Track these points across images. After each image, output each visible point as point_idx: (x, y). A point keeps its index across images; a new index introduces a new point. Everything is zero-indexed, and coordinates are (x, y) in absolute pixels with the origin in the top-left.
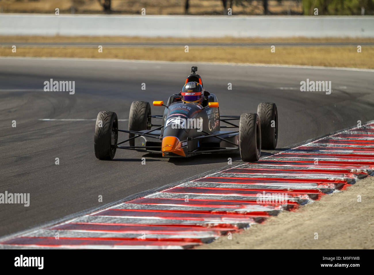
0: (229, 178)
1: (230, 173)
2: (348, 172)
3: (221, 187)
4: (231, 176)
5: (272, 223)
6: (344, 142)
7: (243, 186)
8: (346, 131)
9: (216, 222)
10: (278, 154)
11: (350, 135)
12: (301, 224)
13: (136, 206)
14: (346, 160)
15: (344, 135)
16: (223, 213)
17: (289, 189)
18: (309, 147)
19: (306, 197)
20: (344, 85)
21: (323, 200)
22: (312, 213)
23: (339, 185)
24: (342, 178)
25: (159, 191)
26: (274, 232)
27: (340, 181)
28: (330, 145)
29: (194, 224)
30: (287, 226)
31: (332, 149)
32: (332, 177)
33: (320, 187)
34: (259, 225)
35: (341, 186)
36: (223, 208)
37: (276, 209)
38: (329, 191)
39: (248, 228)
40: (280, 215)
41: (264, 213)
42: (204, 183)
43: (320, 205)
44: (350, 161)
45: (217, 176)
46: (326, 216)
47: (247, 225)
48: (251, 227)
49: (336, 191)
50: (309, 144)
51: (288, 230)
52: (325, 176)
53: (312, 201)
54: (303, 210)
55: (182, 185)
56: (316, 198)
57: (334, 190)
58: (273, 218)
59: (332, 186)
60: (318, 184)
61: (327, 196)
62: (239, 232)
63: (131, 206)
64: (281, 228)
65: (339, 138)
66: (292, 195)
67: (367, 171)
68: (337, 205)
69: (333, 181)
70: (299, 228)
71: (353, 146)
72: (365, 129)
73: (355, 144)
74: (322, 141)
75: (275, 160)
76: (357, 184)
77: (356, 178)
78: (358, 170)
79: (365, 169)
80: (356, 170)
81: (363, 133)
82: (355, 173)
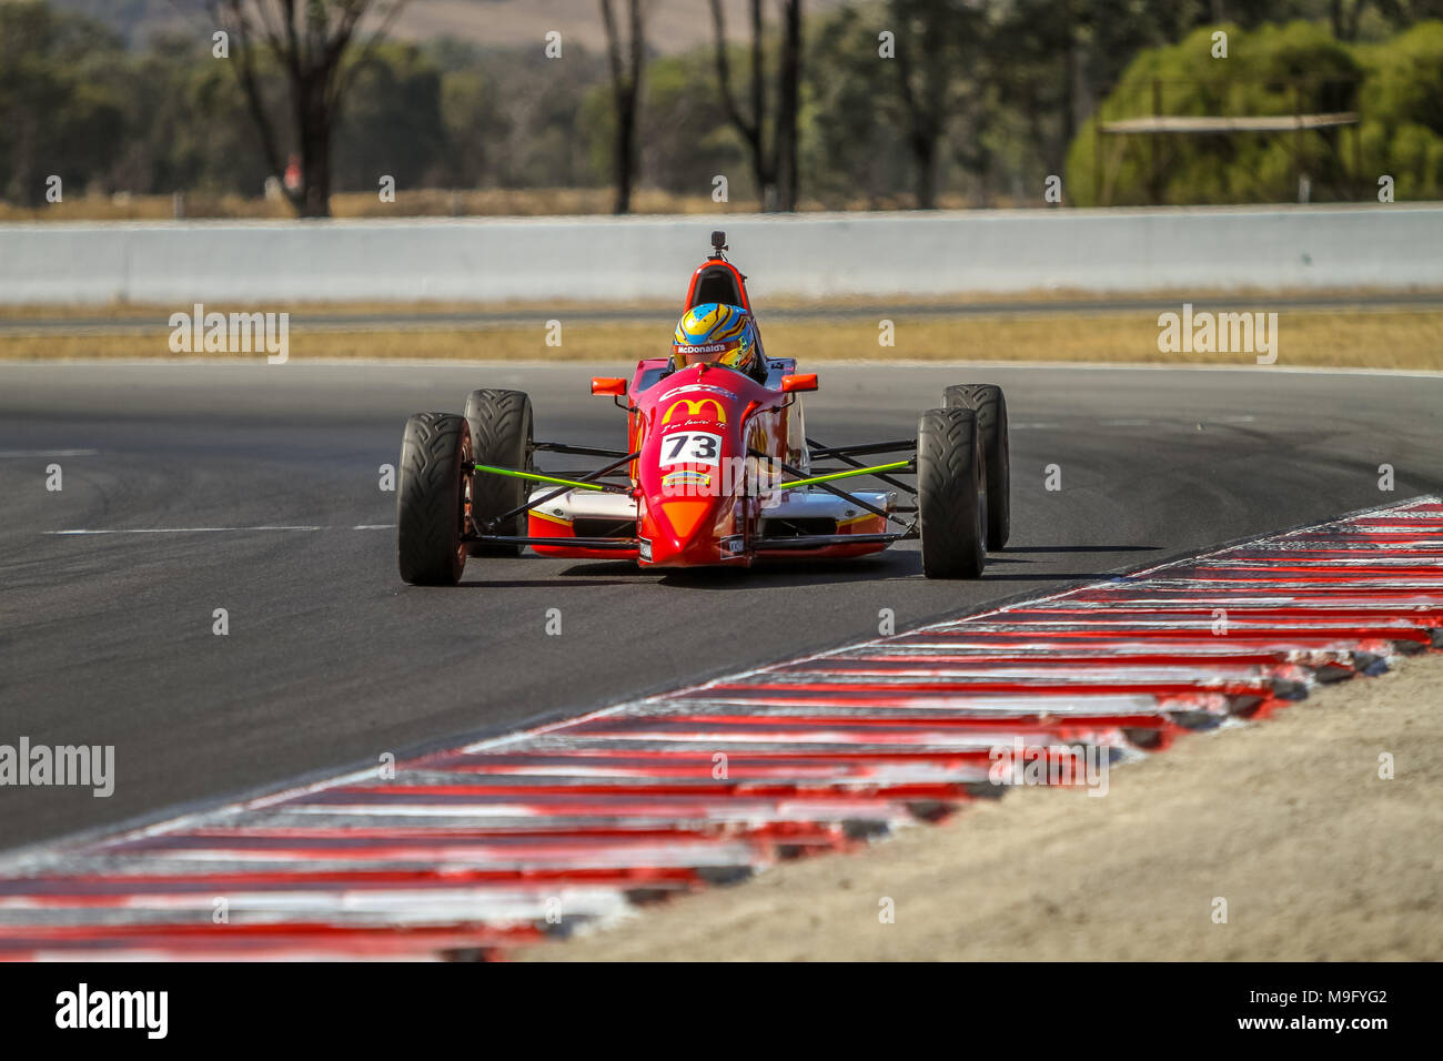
0: (806, 688)
1: (807, 674)
2: (1276, 660)
3: (773, 713)
4: (810, 680)
5: (982, 823)
6: (1256, 575)
7: (863, 709)
8: (1260, 542)
9: (758, 817)
10: (995, 613)
11: (1277, 554)
12: (1099, 825)
13: (432, 778)
14: (1266, 626)
15: (1256, 555)
16: (787, 792)
17: (1043, 716)
18: (1117, 591)
19: (1115, 739)
20: (1248, 413)
21: (1182, 749)
22: (1139, 790)
23: (1243, 702)
24: (1255, 678)
25: (526, 728)
26: (992, 852)
27: (1246, 691)
28: (1198, 584)
29: (668, 828)
30: (1040, 833)
31: (1207, 594)
32: (1213, 677)
33: (1168, 706)
34: (929, 831)
35: (1249, 704)
36: (784, 775)
38: (1205, 722)
39: (885, 841)
40: (1011, 799)
41: (951, 790)
42: (704, 702)
43: (1170, 766)
44: (1281, 628)
45: (754, 683)
46: (1197, 799)
47: (879, 828)
48: (898, 837)
49: (1232, 723)
51: (1047, 841)
52: (1185, 675)
53: (1136, 755)
55: (618, 710)
56: (1155, 743)
57: (1224, 718)
58: (984, 806)
59: (1217, 705)
60: (1160, 700)
61: (1196, 737)
62: (848, 851)
63: (415, 777)
64: (1018, 837)
65: (1235, 562)
66: (1059, 736)
67: (1352, 655)
68: (1238, 765)
69: (1220, 690)
70: (1091, 836)
71: (1292, 585)
72: (1335, 535)
73: (1297, 579)
74: (1170, 573)
75: (983, 629)
76: (1312, 700)
77: (1309, 681)
78: (1318, 654)
79: (1343, 651)
80: (1309, 656)
81: (1330, 546)
82: (1306, 664)
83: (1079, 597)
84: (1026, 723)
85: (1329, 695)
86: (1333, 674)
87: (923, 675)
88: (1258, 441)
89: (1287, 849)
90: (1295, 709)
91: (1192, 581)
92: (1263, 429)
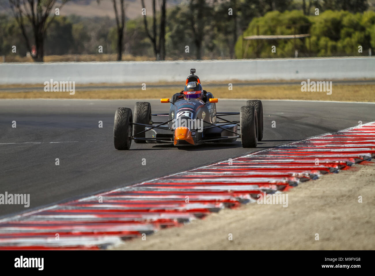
0: (167, 184)
1: (168, 180)
2: (289, 176)
3: (159, 190)
4: (169, 182)
5: (213, 219)
6: (284, 154)
7: (182, 189)
8: (285, 145)
9: (155, 218)
10: (216, 164)
12: (243, 219)
13: (70, 208)
14: (286, 167)
16: (163, 211)
17: (229, 191)
18: (248, 158)
19: (248, 196)
20: (282, 112)
22: (254, 210)
23: (281, 187)
24: (284, 181)
25: (95, 195)
26: (216, 226)
27: (282, 184)
28: (269, 156)
29: (132, 221)
30: (229, 221)
31: (271, 159)
32: (273, 180)
33: (261, 188)
34: (200, 221)
35: (282, 188)
36: (162, 207)
37: (217, 206)
38: (272, 192)
39: (188, 224)
40: (221, 212)
41: (205, 210)
42: (141, 188)
44: (291, 167)
45: (154, 183)
46: (269, 212)
47: (187, 220)
48: (192, 223)
49: (278, 192)
50: (248, 155)
51: (230, 223)
52: (266, 180)
53: (253, 201)
54: (245, 208)
55: (118, 190)
57: (276, 191)
58: (214, 215)
59: (274, 188)
60: (259, 186)
62: (179, 226)
63: (66, 208)
64: (223, 223)
66: (233, 196)
67: (309, 175)
69: (275, 184)
71: (293, 156)
72: (304, 143)
73: (295, 155)
74: (262, 153)
75: (213, 168)
76: (299, 186)
77: (298, 181)
78: (300, 174)
79: (307, 173)
80: (298, 175)
81: (303, 146)
82: (297, 177)
83: (239, 160)
84: (225, 192)
85: (303, 185)
86: (305, 179)
87: (198, 180)
88: (285, 119)
89: (292, 225)
90: (295, 189)
91: (268, 155)
92: (286, 116)
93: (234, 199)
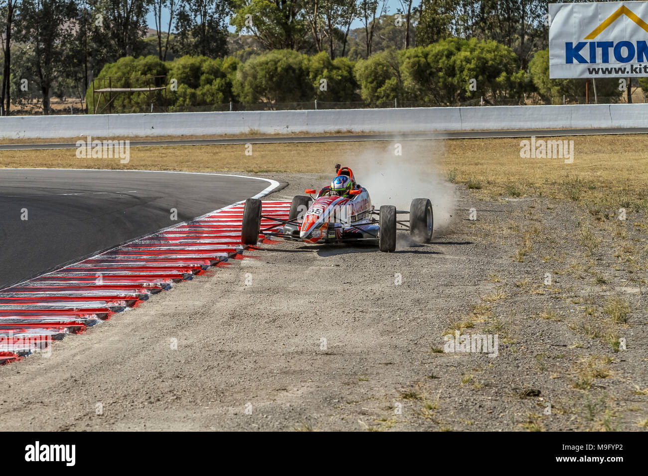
1: (9, 293)
2: (140, 287)
4: (9, 296)
5: (58, 348)
6: (135, 253)
7: (24, 307)
8: (137, 241)
10: (62, 269)
11: (141, 245)
12: (90, 349)
14: (137, 273)
15: (135, 246)
17: (75, 308)
18: (97, 260)
19: (94, 317)
20: (134, 189)
21: (113, 319)
22: (101, 335)
23: (130, 302)
24: (134, 294)
26: (59, 359)
27: (132, 297)
28: (120, 257)
30: (73, 352)
31: (121, 261)
32: (122, 293)
33: (110, 305)
35: (132, 302)
37: (61, 332)
38: (120, 309)
39: (30, 356)
40: (65, 339)
43: (110, 325)
44: (142, 274)
46: (117, 338)
48: (34, 354)
49: (127, 309)
50: (97, 256)
51: (75, 355)
52: (115, 293)
53: (100, 322)
54: (92, 332)
56: (105, 318)
57: (125, 308)
58: (58, 343)
59: (123, 303)
60: (107, 302)
61: (118, 314)
62: (19, 360)
64: (67, 354)
65: (130, 248)
66: (79, 316)
67: (161, 284)
68: (129, 325)
69: (124, 298)
70: (87, 353)
71: (145, 257)
72: (158, 238)
73: (147, 255)
74: (111, 253)
75: (59, 275)
76: (150, 299)
77: (149, 293)
78: (152, 284)
79: (159, 282)
80: (149, 285)
81: (156, 242)
82: (148, 288)
83: (86, 262)
84: (69, 311)
85: (154, 298)
86: (156, 291)
87: (41, 294)
88: (137, 200)
89: (142, 357)
90: (145, 303)
91: (117, 256)
92: (138, 195)
93: (79, 320)
